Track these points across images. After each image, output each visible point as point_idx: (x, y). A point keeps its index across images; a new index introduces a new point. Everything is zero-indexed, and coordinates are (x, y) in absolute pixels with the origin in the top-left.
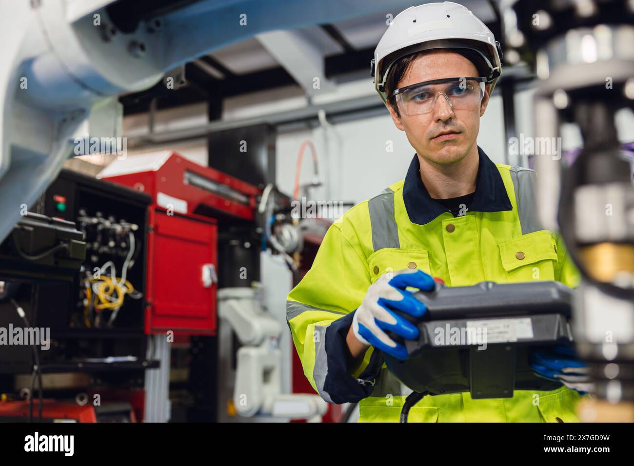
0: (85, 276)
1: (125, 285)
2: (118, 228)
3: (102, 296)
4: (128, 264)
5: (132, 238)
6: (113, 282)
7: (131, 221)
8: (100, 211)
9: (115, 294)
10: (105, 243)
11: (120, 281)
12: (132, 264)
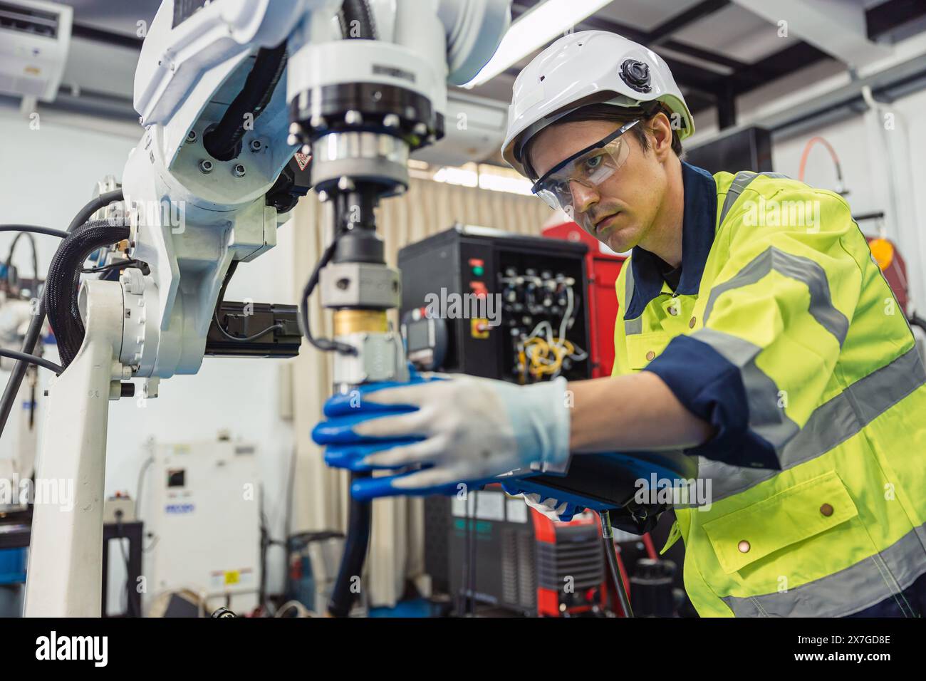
0: (519, 339)
1: (564, 346)
2: (552, 285)
3: (536, 360)
4: (567, 322)
5: (570, 294)
6: (551, 343)
7: (567, 275)
8: (531, 267)
9: (551, 355)
10: (539, 301)
11: (558, 341)
12: (571, 322)
